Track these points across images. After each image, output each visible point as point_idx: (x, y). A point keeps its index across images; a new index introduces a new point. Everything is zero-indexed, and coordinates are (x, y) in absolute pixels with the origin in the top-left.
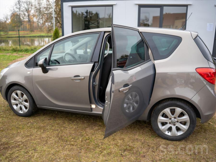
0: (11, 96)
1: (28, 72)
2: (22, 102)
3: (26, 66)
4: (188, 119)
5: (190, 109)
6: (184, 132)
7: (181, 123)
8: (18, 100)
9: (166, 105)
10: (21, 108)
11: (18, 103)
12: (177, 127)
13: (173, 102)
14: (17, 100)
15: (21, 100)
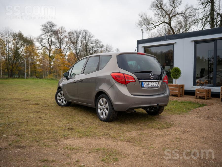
10: (62, 102)
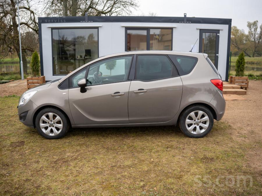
0: (41, 119)
1: (64, 93)
2: (53, 124)
3: (59, 87)
4: (208, 119)
5: (209, 111)
6: (206, 130)
7: (203, 123)
8: (49, 123)
9: (191, 109)
11: (48, 126)
12: (200, 126)
13: (197, 107)
14: (47, 122)
15: (52, 122)
